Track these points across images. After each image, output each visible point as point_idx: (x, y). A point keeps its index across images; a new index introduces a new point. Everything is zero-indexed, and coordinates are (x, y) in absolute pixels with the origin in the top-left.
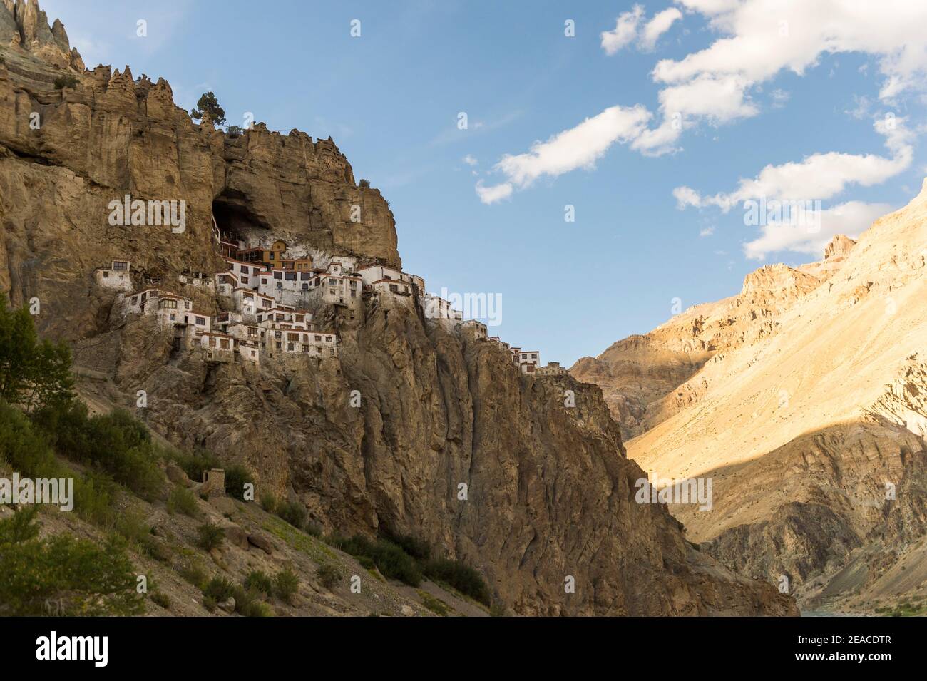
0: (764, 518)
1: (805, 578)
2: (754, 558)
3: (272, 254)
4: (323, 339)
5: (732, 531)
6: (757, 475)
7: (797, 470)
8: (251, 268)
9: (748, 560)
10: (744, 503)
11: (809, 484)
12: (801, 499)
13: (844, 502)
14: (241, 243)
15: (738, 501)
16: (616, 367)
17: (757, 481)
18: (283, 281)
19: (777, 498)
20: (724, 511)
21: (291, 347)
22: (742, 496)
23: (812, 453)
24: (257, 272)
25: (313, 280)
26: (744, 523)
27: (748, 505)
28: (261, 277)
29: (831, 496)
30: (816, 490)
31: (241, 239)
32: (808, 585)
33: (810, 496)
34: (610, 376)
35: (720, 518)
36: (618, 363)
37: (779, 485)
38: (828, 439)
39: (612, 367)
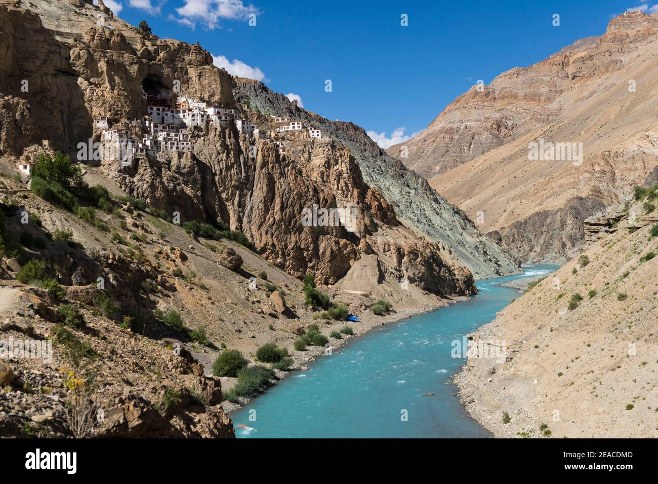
0: (559, 207)
1: (573, 245)
2: (548, 232)
3: (171, 100)
4: (185, 144)
5: (537, 214)
6: (562, 178)
7: (587, 175)
8: (161, 109)
9: (544, 233)
10: (551, 196)
11: (593, 184)
12: (584, 195)
13: (614, 197)
14: (159, 95)
15: (548, 194)
16: (500, 92)
17: (562, 181)
18: (175, 114)
19: (571, 193)
20: (539, 201)
21: (171, 148)
22: (551, 191)
23: (599, 164)
24: (164, 110)
25: (187, 114)
26: (546, 209)
27: (553, 197)
28: (165, 112)
29: (606, 193)
30: (596, 189)
31: (159, 93)
32: (574, 250)
33: (590, 193)
34: (495, 99)
35: (536, 205)
36: (502, 89)
37: (574, 185)
38: (612, 154)
39: (497, 92)
